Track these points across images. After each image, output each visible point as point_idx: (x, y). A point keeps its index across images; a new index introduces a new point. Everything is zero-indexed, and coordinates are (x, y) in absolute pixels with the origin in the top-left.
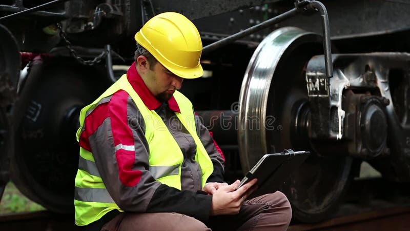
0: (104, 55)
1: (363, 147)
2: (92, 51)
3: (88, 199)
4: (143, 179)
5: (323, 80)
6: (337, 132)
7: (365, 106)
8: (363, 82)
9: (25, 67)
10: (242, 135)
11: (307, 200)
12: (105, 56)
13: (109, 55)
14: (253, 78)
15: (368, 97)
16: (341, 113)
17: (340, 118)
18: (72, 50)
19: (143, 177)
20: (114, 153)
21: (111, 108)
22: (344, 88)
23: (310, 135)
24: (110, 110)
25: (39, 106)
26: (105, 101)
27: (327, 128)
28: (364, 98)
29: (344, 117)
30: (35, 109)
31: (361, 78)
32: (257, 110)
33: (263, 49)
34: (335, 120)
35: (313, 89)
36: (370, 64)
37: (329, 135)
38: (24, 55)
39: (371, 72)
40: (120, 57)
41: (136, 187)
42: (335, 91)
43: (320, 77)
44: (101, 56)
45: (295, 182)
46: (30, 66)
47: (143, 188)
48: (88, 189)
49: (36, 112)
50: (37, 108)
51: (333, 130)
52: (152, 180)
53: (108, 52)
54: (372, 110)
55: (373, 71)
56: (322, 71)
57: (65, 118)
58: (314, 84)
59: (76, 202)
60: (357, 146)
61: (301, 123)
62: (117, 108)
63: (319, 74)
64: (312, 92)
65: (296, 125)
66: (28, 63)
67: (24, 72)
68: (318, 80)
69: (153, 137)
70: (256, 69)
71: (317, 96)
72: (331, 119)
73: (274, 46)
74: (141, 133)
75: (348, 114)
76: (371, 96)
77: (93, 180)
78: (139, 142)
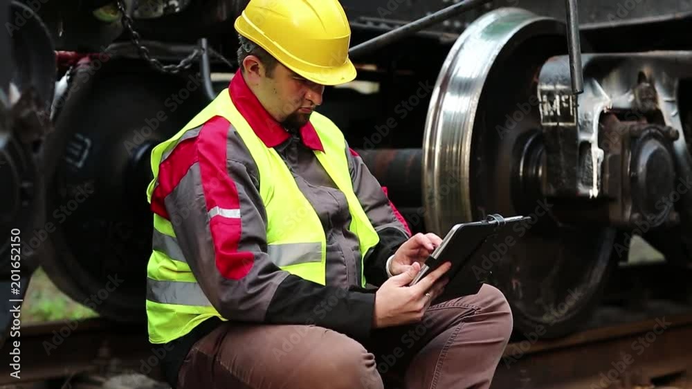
0: (196, 56)
1: (633, 211)
2: (175, 48)
3: (169, 299)
4: (256, 267)
5: (567, 97)
6: (590, 184)
7: (637, 141)
8: (634, 102)
9: (64, 75)
10: (430, 190)
11: (539, 301)
12: (197, 58)
13: (205, 57)
14: (448, 94)
15: (643, 126)
16: (597, 153)
17: (595, 161)
18: (143, 47)
19: (256, 262)
20: (208, 223)
21: (200, 147)
22: (603, 111)
23: (544, 189)
24: (198, 151)
25: (88, 141)
26: (191, 136)
27: (574, 178)
28: (636, 128)
29: (601, 160)
30: (79, 147)
31: (631, 94)
32: (454, 149)
33: (465, 46)
34: (586, 165)
35: (549, 112)
36: (647, 71)
37: (577, 191)
38: (61, 57)
39: (648, 85)
40: (223, 58)
41: (244, 280)
42: (586, 116)
43: (562, 93)
44: (191, 57)
45: (518, 269)
46: (72, 75)
47: (257, 282)
48: (168, 283)
49: (82, 152)
50: (84, 145)
51: (583, 182)
52: (272, 269)
53: (202, 50)
54: (649, 149)
55: (651, 82)
56: (566, 82)
57: (131, 162)
58: (552, 104)
59: (149, 303)
60: (624, 209)
61: (530, 171)
62: (210, 147)
63: (559, 87)
64: (548, 118)
65: (521, 174)
66: (68, 69)
67: (62, 84)
68: (557, 97)
69: (272, 196)
70: (453, 78)
71: (555, 124)
72: (580, 165)
73: (483, 41)
74: (253, 189)
75: (609, 156)
76: (648, 125)
77: (175, 268)
78: (248, 203)
